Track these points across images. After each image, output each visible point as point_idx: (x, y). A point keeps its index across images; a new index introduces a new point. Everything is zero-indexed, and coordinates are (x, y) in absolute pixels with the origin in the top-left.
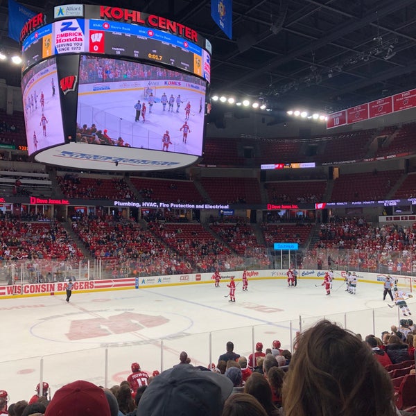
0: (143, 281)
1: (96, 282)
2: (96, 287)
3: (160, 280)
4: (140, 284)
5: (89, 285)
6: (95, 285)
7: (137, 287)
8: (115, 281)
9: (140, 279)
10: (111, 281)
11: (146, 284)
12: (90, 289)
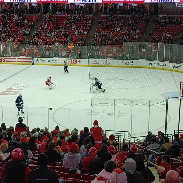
0: (37, 60)
1: (6, 58)
2: (6, 61)
3: (49, 61)
4: (35, 62)
5: (2, 60)
6: (6, 60)
7: (33, 64)
8: (18, 59)
9: (35, 59)
10: (15, 59)
11: (39, 63)
12: (3, 62)
